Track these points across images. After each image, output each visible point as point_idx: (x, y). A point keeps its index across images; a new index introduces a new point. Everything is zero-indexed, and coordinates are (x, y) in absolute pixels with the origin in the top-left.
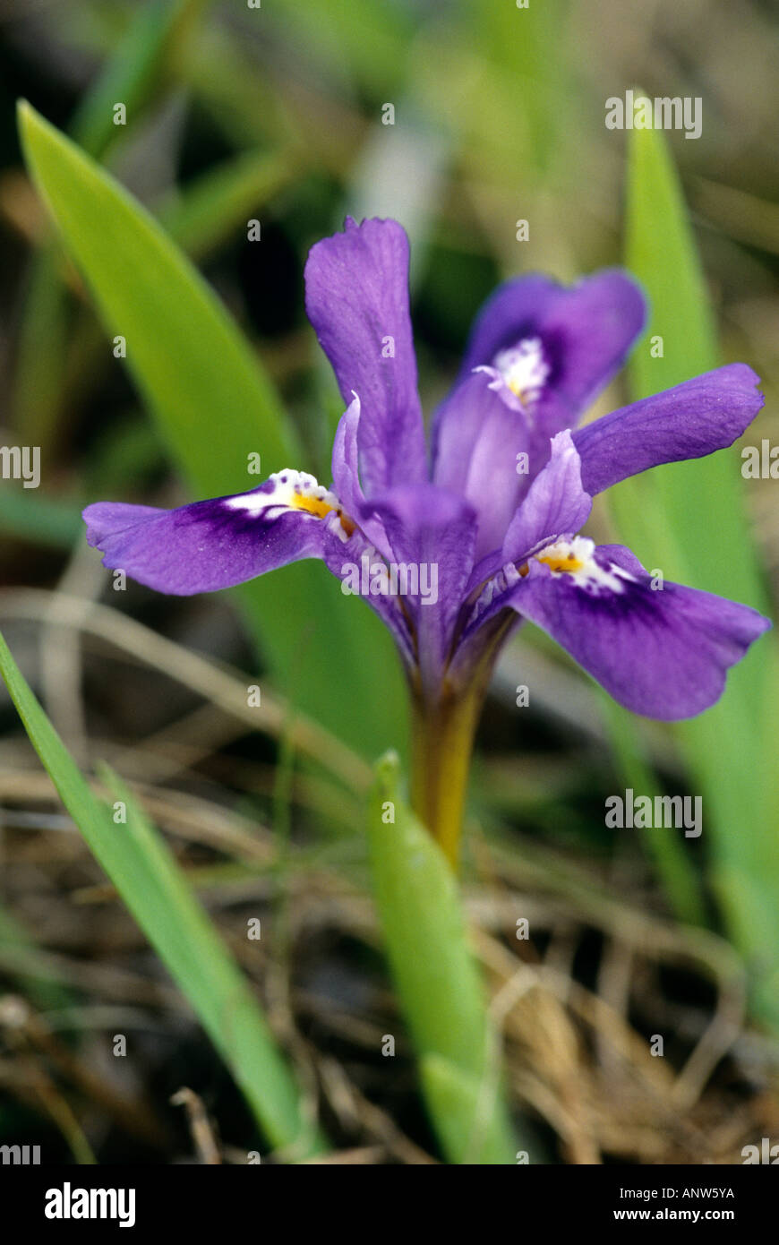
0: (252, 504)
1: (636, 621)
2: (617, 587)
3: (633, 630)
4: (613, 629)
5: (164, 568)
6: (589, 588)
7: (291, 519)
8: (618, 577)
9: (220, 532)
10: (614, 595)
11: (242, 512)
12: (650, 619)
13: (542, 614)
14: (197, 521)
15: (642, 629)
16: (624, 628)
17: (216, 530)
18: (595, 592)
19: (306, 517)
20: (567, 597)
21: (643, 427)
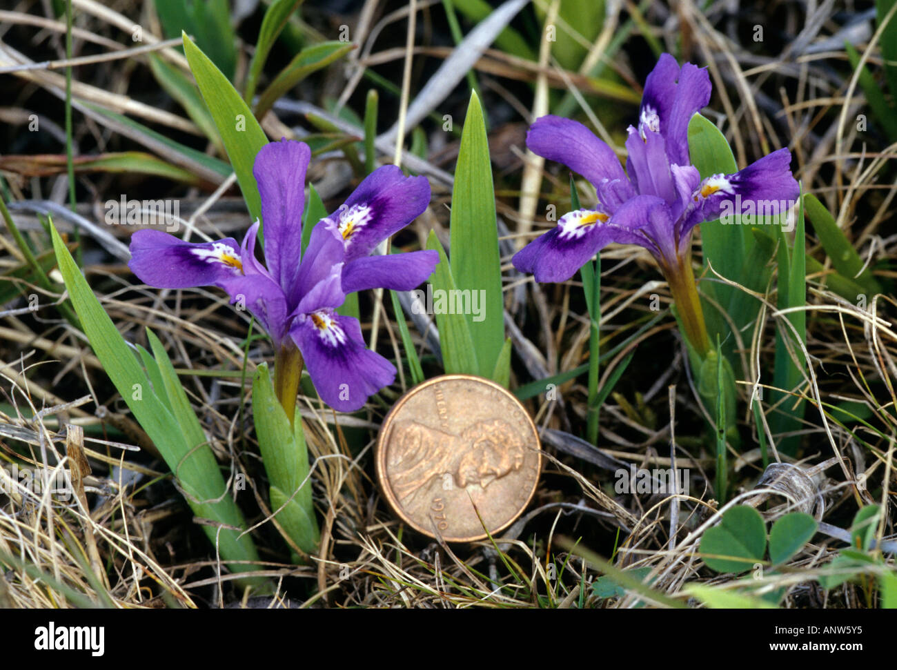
0: (202, 253)
1: (336, 362)
2: (335, 343)
3: (333, 365)
4: (324, 362)
5: (152, 273)
6: (324, 339)
7: (216, 265)
8: (337, 339)
9: (184, 262)
10: (332, 347)
11: (196, 256)
12: (342, 363)
13: (302, 344)
14: (176, 255)
15: (337, 366)
16: (330, 363)
17: (182, 261)
18: (326, 343)
19: (223, 266)
20: (314, 340)
21: (379, 270)
